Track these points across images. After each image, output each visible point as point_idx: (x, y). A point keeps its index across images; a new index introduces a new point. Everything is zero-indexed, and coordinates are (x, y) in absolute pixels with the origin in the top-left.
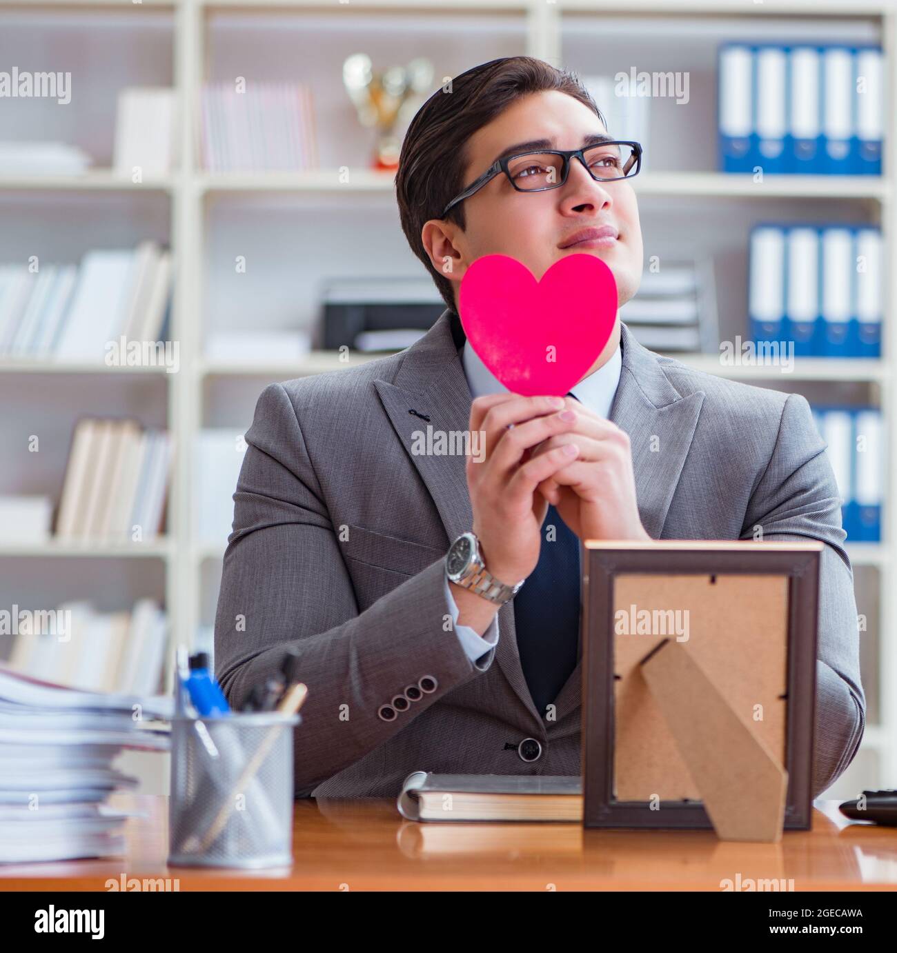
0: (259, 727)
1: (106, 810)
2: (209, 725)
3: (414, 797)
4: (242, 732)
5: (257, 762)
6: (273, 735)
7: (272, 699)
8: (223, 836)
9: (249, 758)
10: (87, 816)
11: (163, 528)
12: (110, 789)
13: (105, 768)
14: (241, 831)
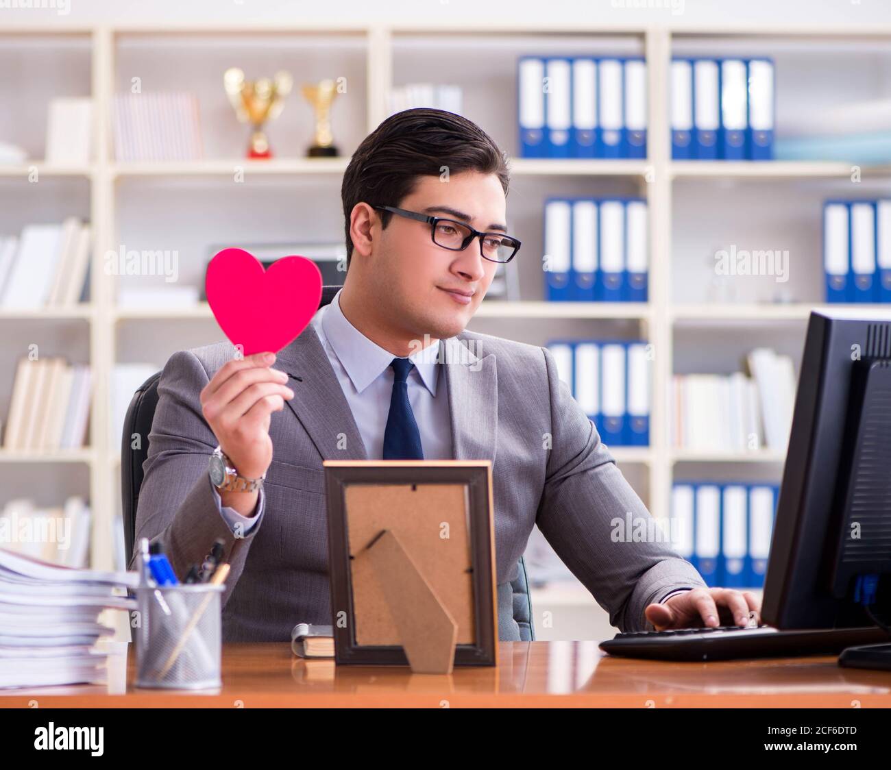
0: (198, 593)
1: (94, 651)
2: (164, 593)
3: (301, 640)
4: (187, 596)
5: (197, 617)
6: (208, 598)
7: (207, 574)
8: (175, 668)
9: (191, 614)
10: (80, 654)
11: (87, 441)
12: (96, 636)
13: (93, 622)
14: (187, 664)
